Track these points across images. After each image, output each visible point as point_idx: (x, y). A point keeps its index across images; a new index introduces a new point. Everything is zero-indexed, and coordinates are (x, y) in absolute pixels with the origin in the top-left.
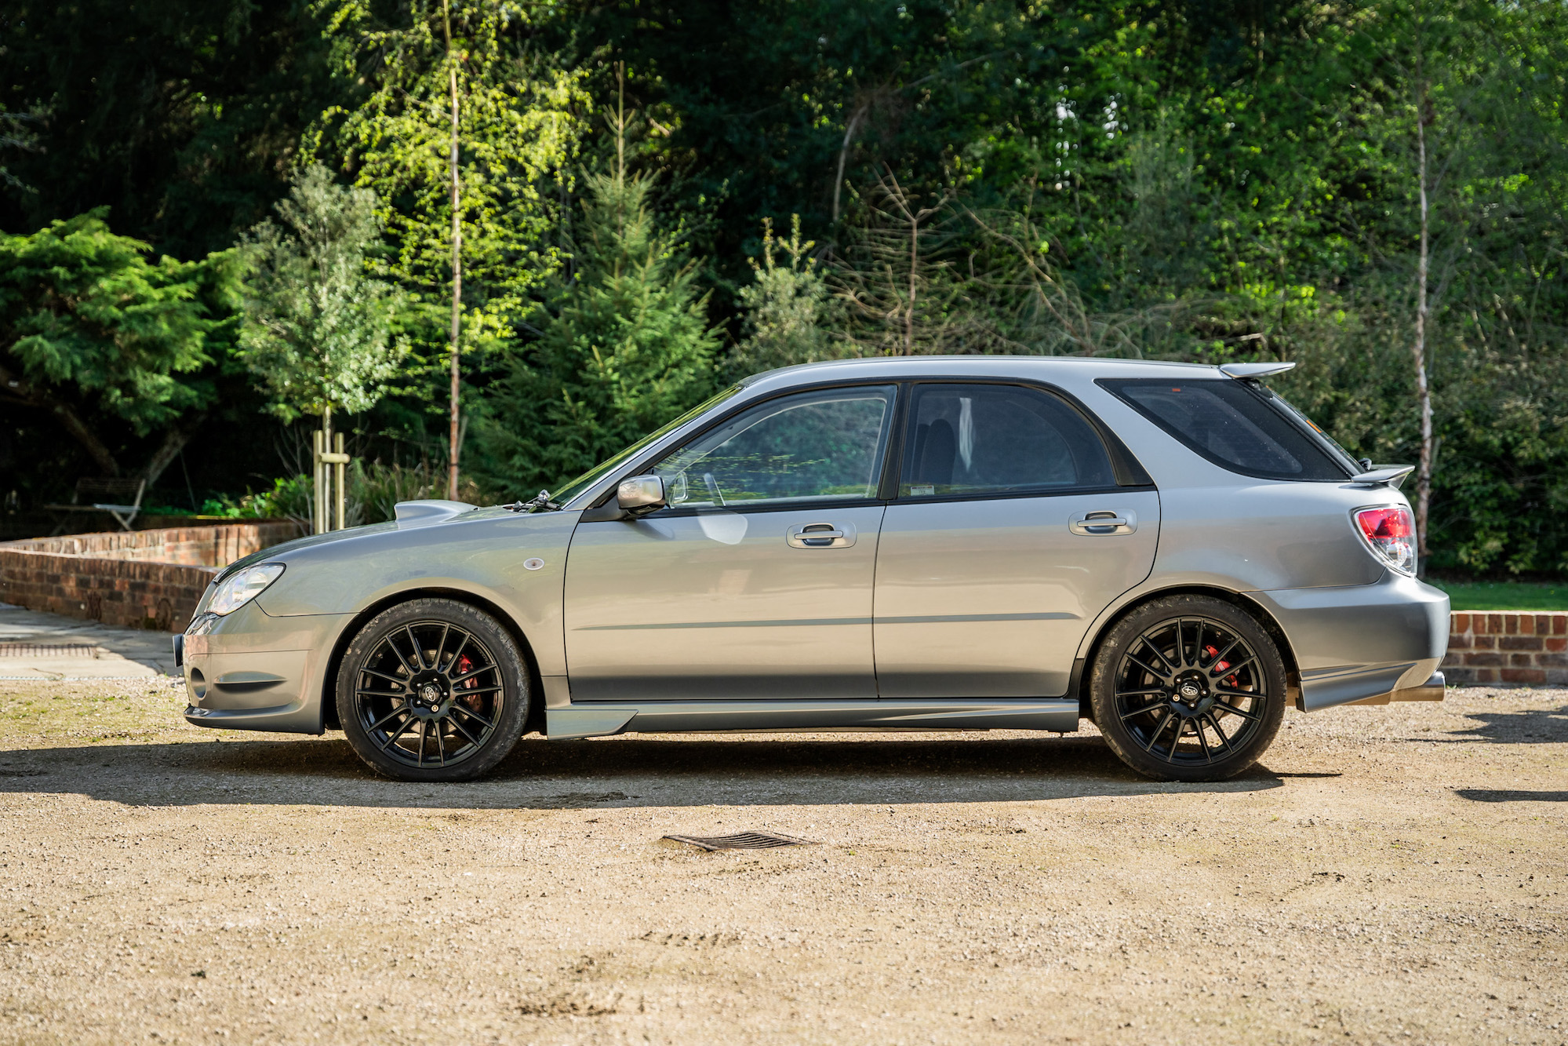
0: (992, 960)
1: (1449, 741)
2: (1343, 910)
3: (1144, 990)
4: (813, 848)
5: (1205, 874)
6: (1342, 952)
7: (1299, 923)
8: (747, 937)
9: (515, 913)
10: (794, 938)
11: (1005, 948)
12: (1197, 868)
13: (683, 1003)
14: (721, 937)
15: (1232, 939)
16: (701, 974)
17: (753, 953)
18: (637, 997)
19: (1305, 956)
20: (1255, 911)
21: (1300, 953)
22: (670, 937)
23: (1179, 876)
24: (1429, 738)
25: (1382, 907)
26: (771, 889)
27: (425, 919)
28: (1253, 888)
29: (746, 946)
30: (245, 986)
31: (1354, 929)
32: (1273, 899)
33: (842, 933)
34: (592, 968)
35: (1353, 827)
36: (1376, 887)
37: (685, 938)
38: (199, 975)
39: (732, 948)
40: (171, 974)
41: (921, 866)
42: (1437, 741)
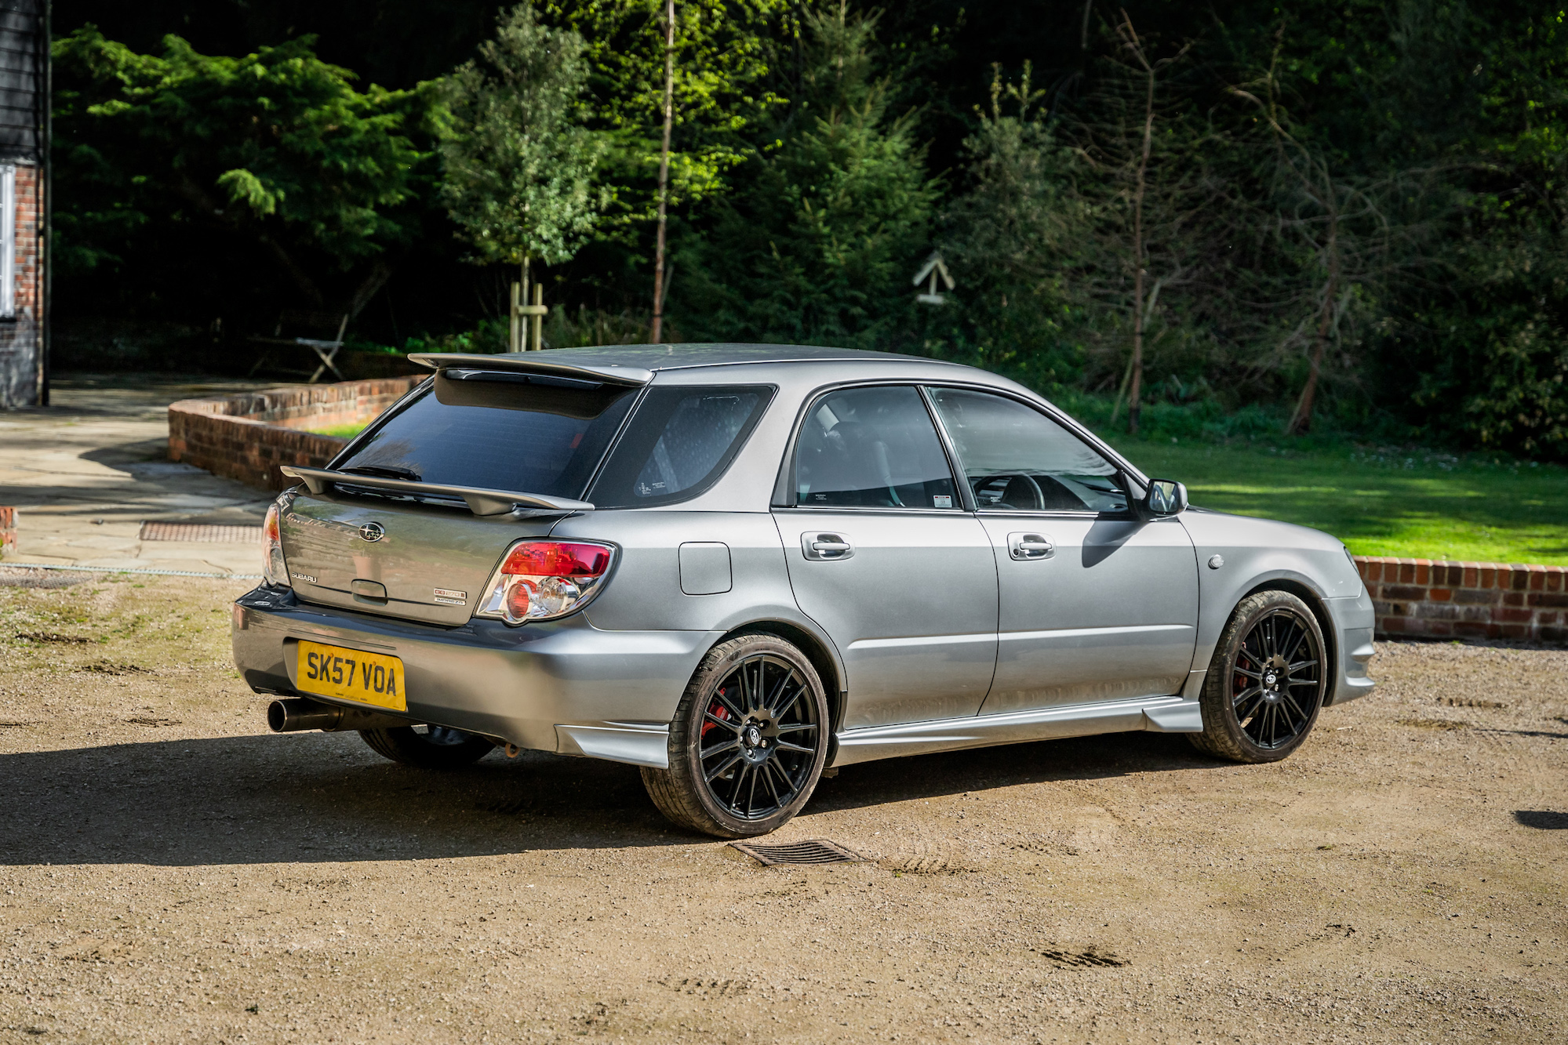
2: (1329, 976)
4: (864, 866)
5: (1224, 920)
6: (1299, 1032)
7: (1276, 994)
8: (755, 986)
9: (557, 942)
10: (798, 989)
12: (1219, 911)
14: (731, 985)
15: (1203, 1012)
16: (697, 1031)
17: (755, 1006)
20: (1243, 976)
21: (1258, 1032)
22: (685, 982)
23: (1196, 921)
24: (1554, 731)
25: (1369, 976)
26: (804, 921)
27: (471, 947)
28: (1260, 942)
29: (751, 997)
30: (289, 1026)
31: (1325, 1003)
32: (1272, 957)
33: (845, 985)
34: (601, 1018)
35: (1400, 862)
36: (1380, 947)
37: (699, 985)
38: (252, 1010)
39: (737, 999)
40: (229, 1008)
41: (956, 895)
42: (1559, 736)
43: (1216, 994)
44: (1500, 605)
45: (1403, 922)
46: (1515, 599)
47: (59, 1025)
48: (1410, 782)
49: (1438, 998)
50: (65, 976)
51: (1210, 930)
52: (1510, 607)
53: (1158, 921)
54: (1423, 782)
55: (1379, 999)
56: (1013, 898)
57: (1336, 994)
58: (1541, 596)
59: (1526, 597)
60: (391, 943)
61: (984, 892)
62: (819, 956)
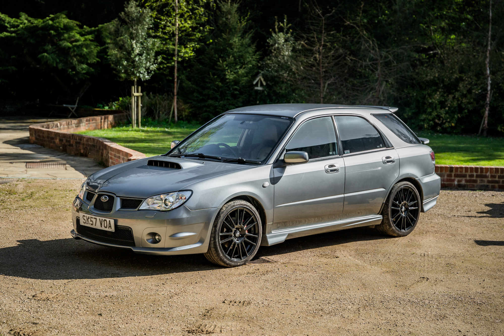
0: (321, 313)
1: (475, 217)
2: (425, 293)
3: (362, 326)
4: (276, 264)
5: (388, 276)
6: (421, 311)
7: (412, 300)
8: (253, 302)
9: (188, 290)
10: (266, 303)
11: (325, 308)
12: (386, 274)
13: (233, 329)
14: (245, 302)
15: (391, 306)
16: (238, 317)
17: (254, 309)
18: (220, 326)
19: (410, 313)
20: (399, 294)
21: (409, 312)
22: (231, 302)
23: (381, 278)
24: (469, 215)
25: (437, 293)
26: (261, 281)
27: (162, 293)
28: (401, 283)
29: (252, 306)
30: (113, 319)
31: (427, 302)
32: (406, 288)
33: (280, 301)
34: (208, 314)
35: (436, 257)
36: (438, 284)
37: (235, 302)
38: (100, 315)
39: (248, 307)
40: (93, 314)
41: (306, 272)
42: (471, 217)
43: (393, 300)
44: (446, 177)
45: (442, 276)
46: (450, 176)
47: (42, 321)
48: (432, 232)
49: (460, 299)
50: (40, 305)
51: (385, 280)
52: (449, 178)
53: (369, 278)
54: (436, 232)
55: (442, 300)
56: (323, 272)
57: (429, 299)
58: (458, 174)
59: (453, 175)
60: (137, 292)
61: (314, 270)
62: (269, 292)
